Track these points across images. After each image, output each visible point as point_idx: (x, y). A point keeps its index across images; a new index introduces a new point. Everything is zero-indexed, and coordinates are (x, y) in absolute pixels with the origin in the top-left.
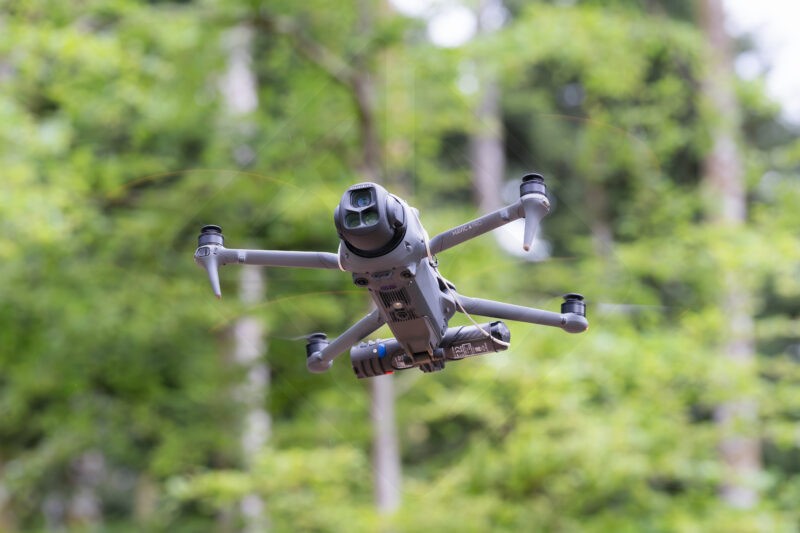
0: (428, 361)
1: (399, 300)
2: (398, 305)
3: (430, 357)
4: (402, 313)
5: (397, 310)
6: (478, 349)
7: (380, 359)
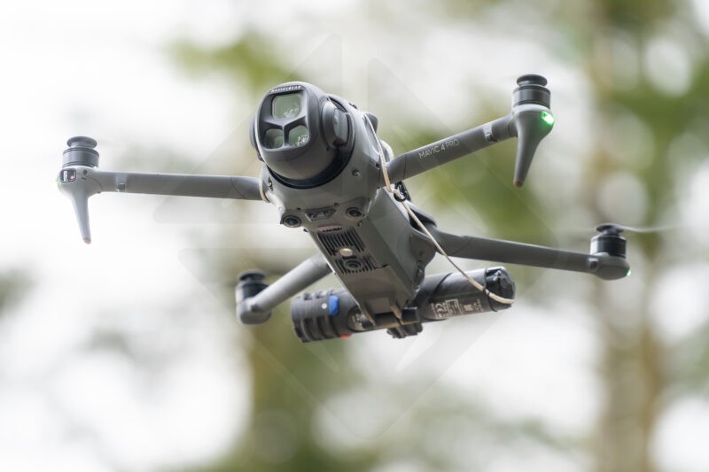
0: (396, 325)
1: (347, 246)
2: (346, 251)
3: (398, 320)
4: (352, 261)
5: (344, 258)
6: (468, 307)
7: (331, 318)
